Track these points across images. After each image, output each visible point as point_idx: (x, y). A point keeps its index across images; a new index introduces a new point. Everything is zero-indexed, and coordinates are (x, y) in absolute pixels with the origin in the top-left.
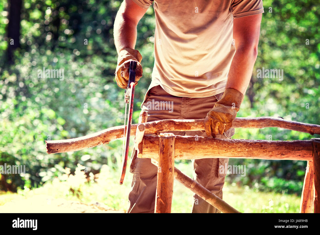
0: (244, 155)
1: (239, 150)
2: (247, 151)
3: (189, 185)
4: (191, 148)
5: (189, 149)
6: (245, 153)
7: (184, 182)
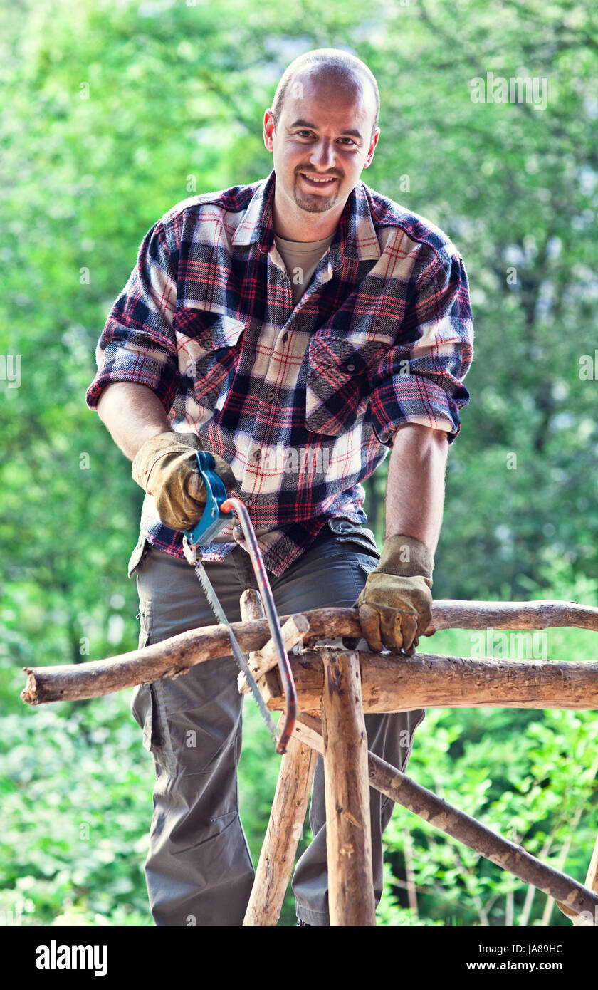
0: (518, 697)
1: (510, 684)
2: (528, 686)
3: (387, 782)
4: (401, 680)
5: (395, 682)
6: (523, 692)
7: (373, 775)
